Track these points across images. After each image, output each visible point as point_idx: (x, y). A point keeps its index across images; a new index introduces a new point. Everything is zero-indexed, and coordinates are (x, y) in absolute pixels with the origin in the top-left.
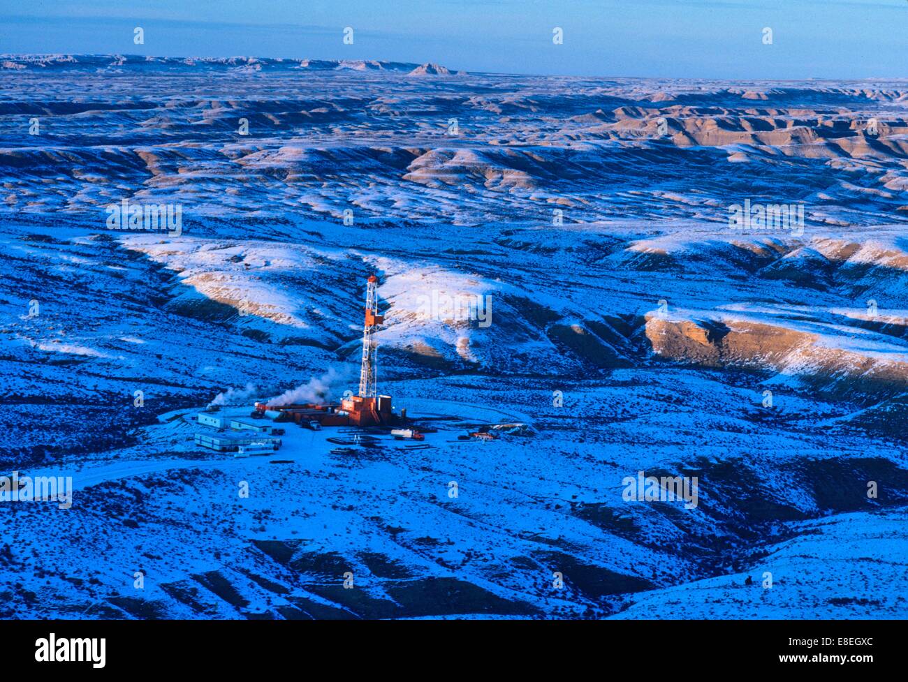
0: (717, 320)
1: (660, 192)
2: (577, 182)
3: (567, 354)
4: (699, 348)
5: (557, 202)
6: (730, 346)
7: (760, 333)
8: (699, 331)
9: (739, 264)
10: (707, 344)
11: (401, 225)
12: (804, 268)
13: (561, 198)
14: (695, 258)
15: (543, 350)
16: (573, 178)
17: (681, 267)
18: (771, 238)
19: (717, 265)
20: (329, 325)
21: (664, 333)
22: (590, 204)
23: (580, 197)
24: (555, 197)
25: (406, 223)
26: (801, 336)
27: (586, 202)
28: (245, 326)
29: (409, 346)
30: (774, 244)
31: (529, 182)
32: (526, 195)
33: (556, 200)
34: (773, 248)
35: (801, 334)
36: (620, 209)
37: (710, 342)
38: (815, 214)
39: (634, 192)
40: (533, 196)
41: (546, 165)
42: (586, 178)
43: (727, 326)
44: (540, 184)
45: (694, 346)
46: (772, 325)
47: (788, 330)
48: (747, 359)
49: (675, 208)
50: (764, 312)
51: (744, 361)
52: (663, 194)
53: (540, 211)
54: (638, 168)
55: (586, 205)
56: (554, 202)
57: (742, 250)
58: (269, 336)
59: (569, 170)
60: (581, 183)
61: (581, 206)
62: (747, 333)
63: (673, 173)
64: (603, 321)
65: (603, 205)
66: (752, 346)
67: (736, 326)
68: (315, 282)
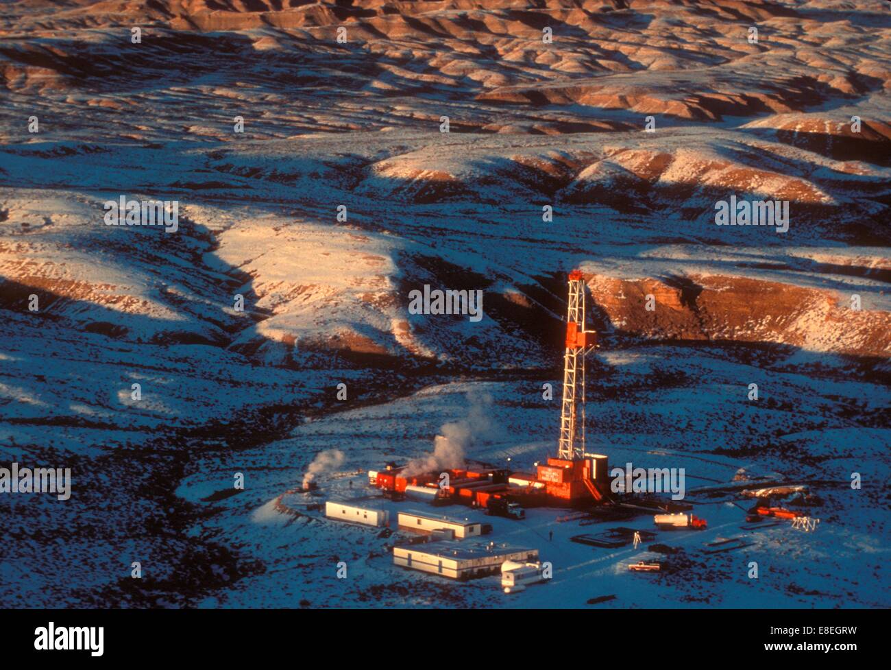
0: (680, 274)
1: (209, 87)
2: (109, 80)
3: (516, 333)
4: (671, 315)
5: (101, 105)
6: (709, 310)
7: (746, 291)
8: (668, 292)
9: (533, 186)
10: (680, 308)
11: (79, 150)
12: (614, 189)
13: (104, 100)
14: (486, 181)
15: (488, 330)
16: (104, 74)
17: (474, 193)
18: (557, 151)
19: (512, 189)
20: (198, 309)
21: (623, 297)
22: (140, 105)
23: (126, 97)
24: (95, 99)
25: (85, 148)
26: (807, 293)
27: (135, 104)
28: (81, 317)
29: (335, 337)
30: (564, 158)
31: (60, 81)
32: (62, 97)
33: (99, 102)
34: (564, 164)
35: (805, 290)
36: (177, 111)
37: (683, 305)
38: (398, 108)
39: (176, 89)
40: (70, 99)
41: (70, 61)
42: (118, 74)
43: (695, 282)
44: (75, 83)
45: (664, 314)
46: (758, 278)
47: (785, 286)
48: (737, 328)
49: (237, 106)
50: (716, 259)
51: (734, 330)
52: (213, 90)
53: (89, 116)
54: (163, 60)
55: (135, 107)
56: (96, 105)
57: (528, 168)
58: (126, 331)
59: (97, 65)
60: (115, 80)
61: (130, 108)
62: (727, 291)
63: (203, 64)
64: (532, 282)
65: (155, 105)
66: (741, 309)
67: (709, 281)
68: (137, 246)
